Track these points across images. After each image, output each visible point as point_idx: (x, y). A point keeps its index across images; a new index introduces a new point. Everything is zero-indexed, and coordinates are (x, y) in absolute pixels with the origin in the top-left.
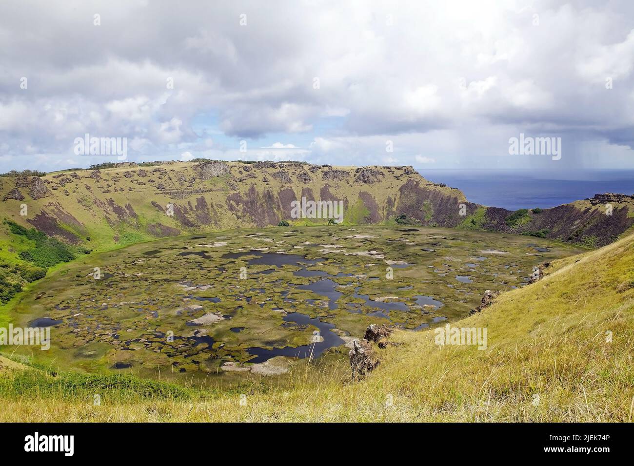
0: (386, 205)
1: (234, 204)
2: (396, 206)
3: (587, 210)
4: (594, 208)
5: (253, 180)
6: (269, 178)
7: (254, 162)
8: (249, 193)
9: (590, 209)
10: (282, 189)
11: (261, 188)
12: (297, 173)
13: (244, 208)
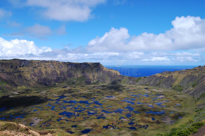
0: (92, 77)
1: (33, 77)
2: (96, 77)
3: (161, 77)
4: (163, 76)
5: (40, 67)
6: (47, 67)
7: (39, 61)
8: (39, 72)
9: (161, 76)
10: (52, 71)
11: (43, 71)
12: (57, 65)
13: (38, 79)
